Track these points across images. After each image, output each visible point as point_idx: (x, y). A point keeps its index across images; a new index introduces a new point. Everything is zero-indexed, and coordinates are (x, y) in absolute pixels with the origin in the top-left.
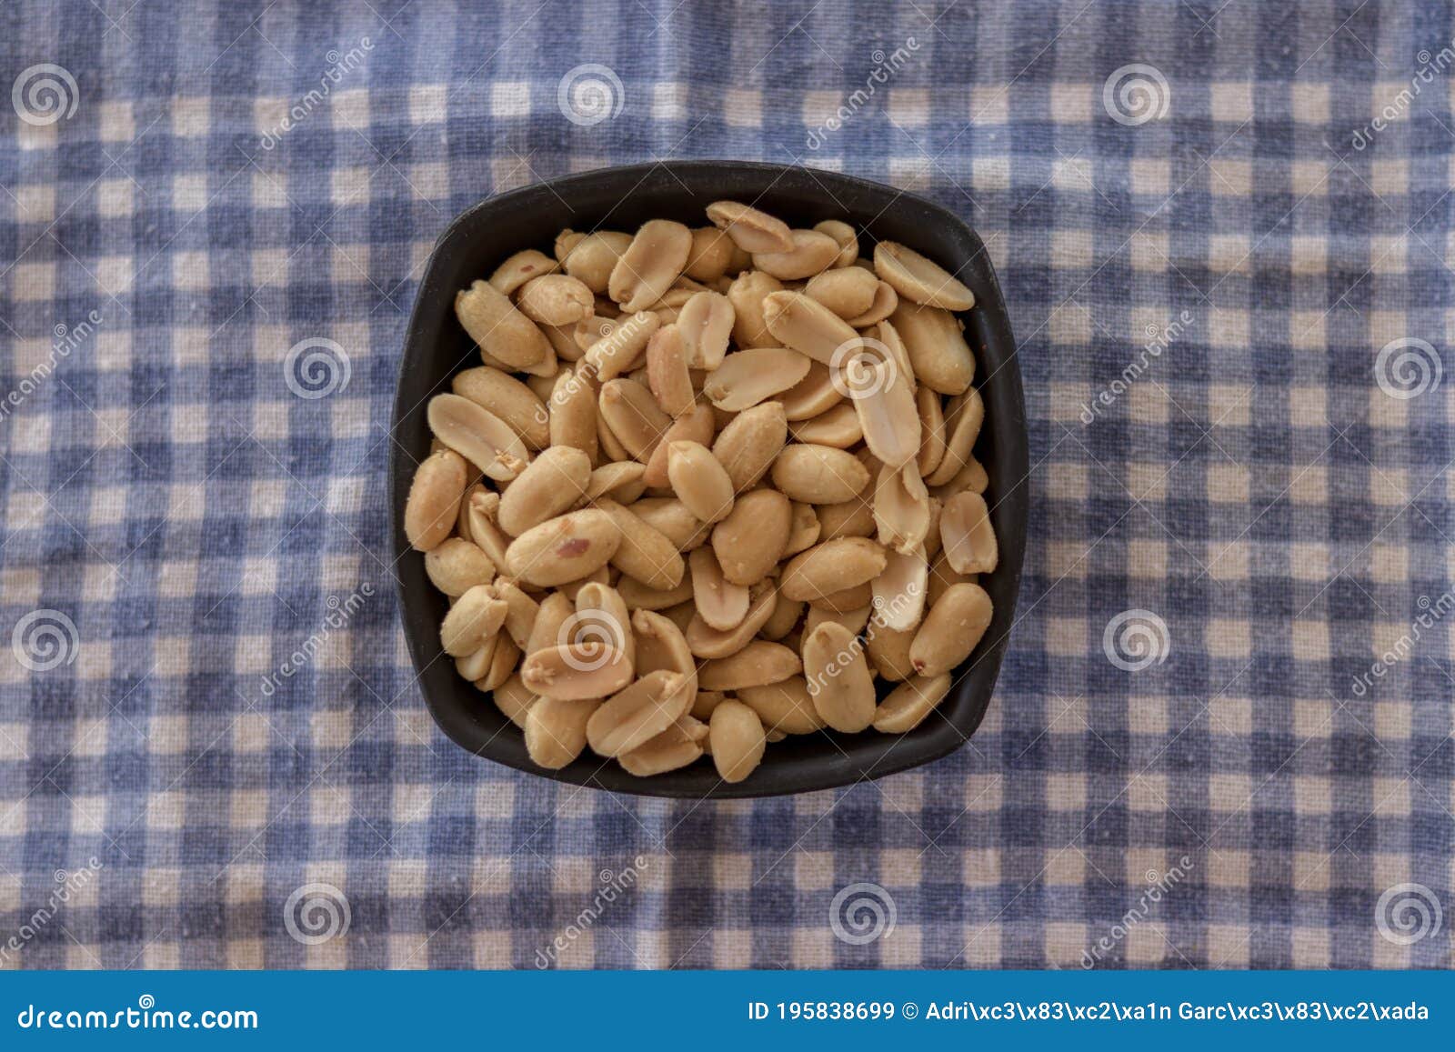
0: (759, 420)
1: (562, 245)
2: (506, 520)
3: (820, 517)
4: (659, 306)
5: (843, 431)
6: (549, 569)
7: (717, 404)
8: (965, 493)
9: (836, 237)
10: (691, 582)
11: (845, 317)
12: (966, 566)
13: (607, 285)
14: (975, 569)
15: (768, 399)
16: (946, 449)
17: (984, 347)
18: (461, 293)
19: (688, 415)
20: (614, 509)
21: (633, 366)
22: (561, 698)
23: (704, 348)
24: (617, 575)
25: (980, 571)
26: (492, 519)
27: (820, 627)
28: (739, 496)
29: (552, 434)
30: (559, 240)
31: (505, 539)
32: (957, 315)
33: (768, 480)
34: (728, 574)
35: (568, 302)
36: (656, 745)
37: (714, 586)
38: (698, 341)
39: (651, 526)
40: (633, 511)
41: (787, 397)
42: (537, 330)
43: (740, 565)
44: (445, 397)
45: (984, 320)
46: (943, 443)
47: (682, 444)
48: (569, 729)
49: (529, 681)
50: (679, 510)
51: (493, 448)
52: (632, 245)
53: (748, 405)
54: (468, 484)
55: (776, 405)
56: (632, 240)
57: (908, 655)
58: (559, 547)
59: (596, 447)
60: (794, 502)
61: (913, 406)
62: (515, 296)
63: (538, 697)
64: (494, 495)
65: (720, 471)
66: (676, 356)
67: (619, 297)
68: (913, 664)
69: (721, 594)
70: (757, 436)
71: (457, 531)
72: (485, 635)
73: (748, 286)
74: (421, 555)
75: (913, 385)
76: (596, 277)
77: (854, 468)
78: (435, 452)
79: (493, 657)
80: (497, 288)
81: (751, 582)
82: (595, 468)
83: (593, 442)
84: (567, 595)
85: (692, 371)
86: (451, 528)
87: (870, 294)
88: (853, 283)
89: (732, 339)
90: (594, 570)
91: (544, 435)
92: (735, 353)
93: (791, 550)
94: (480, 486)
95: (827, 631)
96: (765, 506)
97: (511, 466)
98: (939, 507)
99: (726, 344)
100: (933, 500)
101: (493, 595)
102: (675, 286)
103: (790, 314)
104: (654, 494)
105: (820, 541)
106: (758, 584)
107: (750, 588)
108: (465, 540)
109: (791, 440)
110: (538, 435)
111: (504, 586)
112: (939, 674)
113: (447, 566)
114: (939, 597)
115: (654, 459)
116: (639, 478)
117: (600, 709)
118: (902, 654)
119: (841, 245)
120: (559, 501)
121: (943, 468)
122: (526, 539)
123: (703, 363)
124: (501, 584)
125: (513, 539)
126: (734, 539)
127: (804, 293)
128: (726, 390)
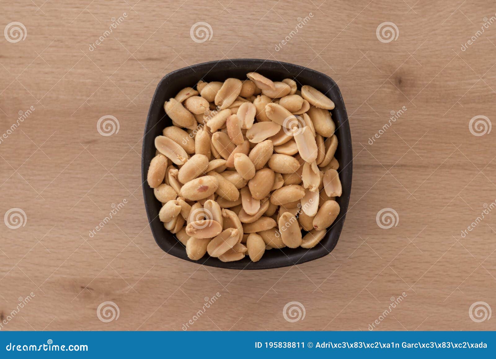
0: (264, 147)
1: (199, 86)
2: (181, 179)
3: (284, 178)
4: (232, 107)
5: (292, 149)
6: (194, 196)
7: (250, 141)
8: (331, 169)
9: (289, 85)
10: (241, 199)
11: (292, 112)
12: (332, 194)
13: (214, 100)
14: (335, 195)
15: (267, 139)
16: (325, 156)
17: (338, 122)
18: (166, 102)
19: (241, 144)
20: (216, 175)
21: (222, 128)
22: (199, 238)
23: (246, 123)
24: (217, 196)
25: (336, 196)
26: (176, 178)
27: (284, 214)
28: (257, 171)
29: (196, 150)
30: (198, 84)
31: (181, 185)
32: (330, 111)
33: (267, 166)
34: (253, 196)
35: (201, 107)
36: (230, 252)
37: (248, 200)
38: (244, 119)
39: (228, 180)
40: (222, 175)
41: (273, 138)
42: (191, 115)
43: (258, 194)
44: (160, 137)
45: (338, 113)
46: (324, 154)
47: (238, 154)
48: (201, 248)
49: (188, 232)
50: (238, 176)
51: (177, 154)
52: (223, 87)
53: (261, 141)
54: (168, 166)
55: (269, 141)
56: (222, 85)
57: (312, 223)
58: (198, 188)
59: (210, 154)
60: (275, 173)
61: (315, 142)
62: (184, 103)
63: (191, 237)
64: (177, 170)
65: (251, 163)
66: (237, 125)
67: (218, 104)
68: (314, 226)
69: (251, 202)
70: (263, 152)
71: (165, 181)
72: (174, 216)
73: (260, 101)
74: (153, 189)
75: (315, 135)
76: (210, 98)
77: (295, 163)
78: (157, 155)
79: (176, 223)
80: (178, 101)
81: (261, 199)
82: (210, 161)
83: (209, 152)
84: (201, 204)
85: (242, 129)
86: (163, 180)
87: (301, 104)
88: (295, 100)
89: (255, 118)
90: (209, 195)
91: (193, 150)
92: (256, 123)
93: (274, 189)
94: (172, 166)
95: (286, 215)
96: (265, 174)
97: (182, 160)
98: (323, 174)
99: (253, 120)
100: (321, 172)
101: (177, 203)
102: (237, 100)
103: (274, 111)
104: (229, 170)
105: (284, 186)
106: (263, 199)
107: (261, 201)
108: (167, 185)
109: (274, 153)
110: (191, 149)
111: (180, 200)
112: (322, 230)
113: (161, 193)
114: (323, 204)
115: (229, 159)
116: (224, 165)
117: (211, 242)
118: (310, 223)
119: (291, 87)
120: (198, 173)
121: (324, 162)
122: (187, 185)
123: (246, 127)
124: (179, 200)
125: (183, 185)
126: (256, 185)
127: (279, 104)
128: (253, 136)
